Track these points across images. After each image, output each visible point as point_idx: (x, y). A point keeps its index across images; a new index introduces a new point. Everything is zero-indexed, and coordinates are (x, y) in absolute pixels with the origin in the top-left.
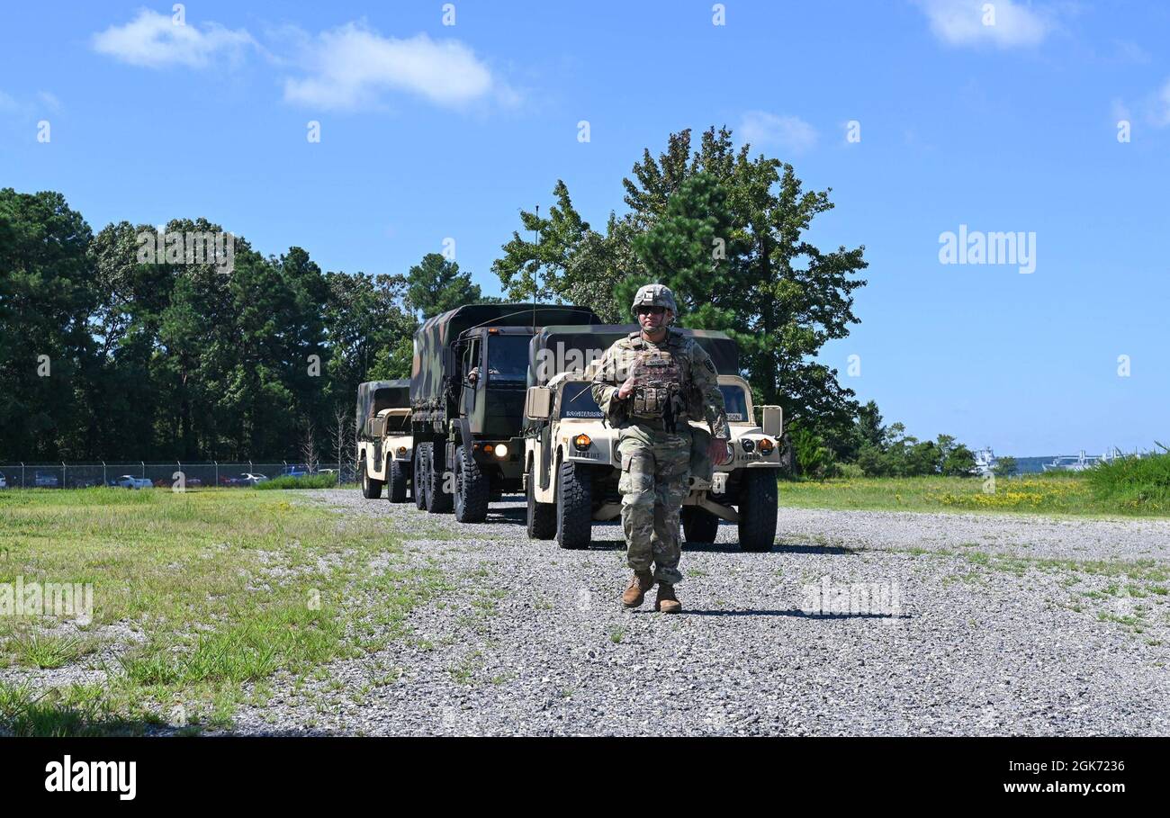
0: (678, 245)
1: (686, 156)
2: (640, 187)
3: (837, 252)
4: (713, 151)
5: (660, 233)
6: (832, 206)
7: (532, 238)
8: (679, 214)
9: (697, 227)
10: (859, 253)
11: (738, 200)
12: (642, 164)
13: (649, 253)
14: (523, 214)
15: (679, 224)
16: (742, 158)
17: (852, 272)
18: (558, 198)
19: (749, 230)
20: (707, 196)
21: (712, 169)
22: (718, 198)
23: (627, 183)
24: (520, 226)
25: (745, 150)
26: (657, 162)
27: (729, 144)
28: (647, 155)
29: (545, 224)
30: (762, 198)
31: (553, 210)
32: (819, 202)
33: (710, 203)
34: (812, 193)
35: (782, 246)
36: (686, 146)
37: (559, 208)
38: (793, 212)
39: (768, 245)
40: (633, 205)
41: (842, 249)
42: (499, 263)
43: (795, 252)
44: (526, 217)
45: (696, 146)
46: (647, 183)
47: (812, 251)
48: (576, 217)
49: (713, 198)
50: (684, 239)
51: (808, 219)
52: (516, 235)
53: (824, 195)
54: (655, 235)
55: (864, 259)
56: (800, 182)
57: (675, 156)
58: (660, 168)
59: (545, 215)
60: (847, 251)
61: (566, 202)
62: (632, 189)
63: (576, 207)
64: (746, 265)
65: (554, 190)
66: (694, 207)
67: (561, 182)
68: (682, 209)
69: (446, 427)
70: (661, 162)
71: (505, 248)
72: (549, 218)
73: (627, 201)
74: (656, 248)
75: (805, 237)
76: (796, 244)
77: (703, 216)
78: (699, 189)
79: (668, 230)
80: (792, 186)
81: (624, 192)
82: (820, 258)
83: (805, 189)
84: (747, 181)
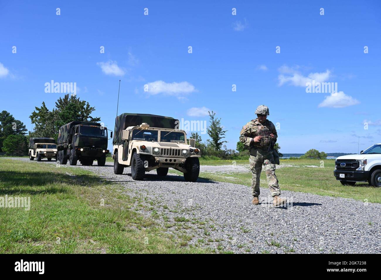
0: (67, 115)
1: (68, 99)
2: (59, 104)
3: (96, 118)
4: (73, 98)
5: (64, 113)
6: (95, 110)
7: (37, 112)
8: (67, 110)
9: (71, 112)
10: (99, 118)
11: (78, 108)
12: (59, 100)
13: (62, 116)
14: (36, 107)
15: (67, 111)
16: (78, 100)
17: (98, 121)
18: (43, 105)
19: (80, 113)
20: (73, 107)
21: (73, 102)
22: (75, 107)
23: (56, 103)
24: (35, 109)
25: (79, 98)
26: (62, 99)
27: (76, 97)
28: (60, 98)
29: (40, 109)
30: (83, 108)
31: (41, 107)
32: (93, 109)
33: (73, 108)
34: (92, 107)
35: (86, 116)
36: (68, 97)
37: (43, 107)
38: (89, 110)
39: (83, 116)
40: (57, 107)
41: (96, 117)
42: (31, 116)
43: (88, 117)
44: (36, 108)
45: (70, 97)
46: (60, 103)
47: (91, 117)
48: (46, 108)
49: (74, 107)
50: (68, 114)
51: (91, 112)
52: (34, 111)
53: (94, 108)
54: (63, 113)
55: (100, 119)
56: (90, 106)
57: (66, 99)
58: (63, 101)
59: (40, 108)
60: (97, 118)
61: (44, 106)
62: (57, 104)
63: (46, 106)
64: (79, 119)
65: (42, 103)
66: (70, 109)
67: (43, 102)
68: (68, 109)
69: (68, 146)
70: (63, 100)
71: (32, 114)
72: (41, 108)
73: (56, 106)
74: (63, 116)
75: (90, 115)
76: (88, 116)
77: (72, 110)
78: (71, 105)
79: (65, 112)
80: (88, 106)
81: (56, 104)
82: (93, 119)
83: (90, 107)
84: (80, 105)
